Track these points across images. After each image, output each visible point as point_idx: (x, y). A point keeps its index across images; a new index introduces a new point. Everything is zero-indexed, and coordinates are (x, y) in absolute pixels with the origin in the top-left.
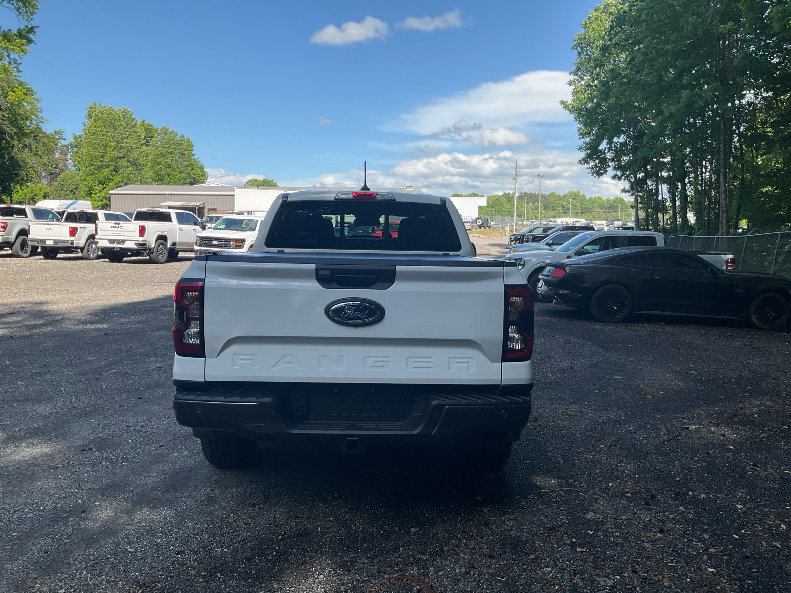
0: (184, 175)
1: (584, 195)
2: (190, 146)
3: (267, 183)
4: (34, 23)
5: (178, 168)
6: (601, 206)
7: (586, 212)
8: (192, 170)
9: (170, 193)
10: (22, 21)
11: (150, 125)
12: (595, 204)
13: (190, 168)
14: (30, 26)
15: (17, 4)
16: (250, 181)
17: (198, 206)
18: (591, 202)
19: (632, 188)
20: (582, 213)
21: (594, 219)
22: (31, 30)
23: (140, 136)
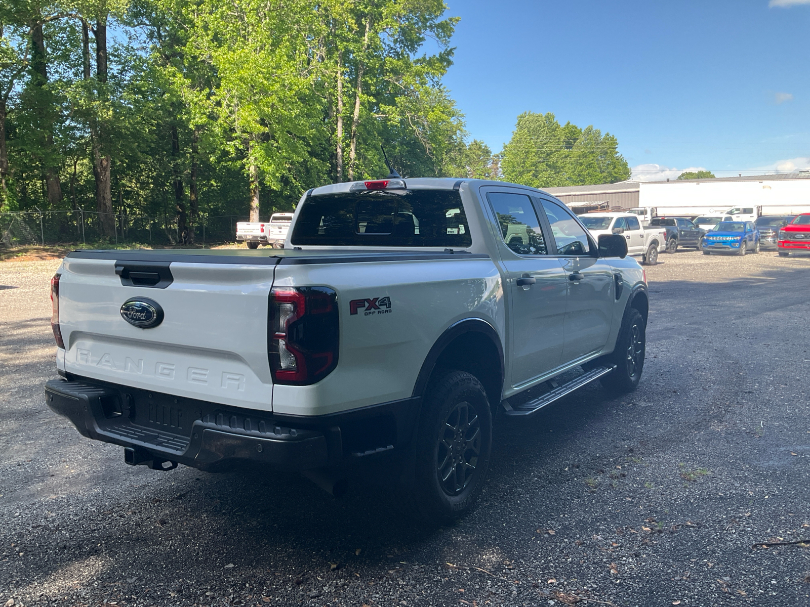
0: (605, 174)
2: (612, 143)
3: (702, 175)
4: (451, 46)
5: (599, 168)
8: (613, 169)
9: (574, 193)
10: (441, 46)
11: (574, 126)
13: (611, 167)
14: (449, 49)
15: (437, 31)
16: (683, 175)
17: (600, 205)
22: (450, 52)
23: (559, 139)
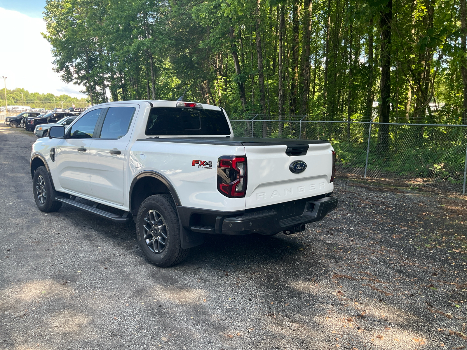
1: (27, 91)
6: (40, 99)
7: (30, 102)
12: (36, 97)
18: (32, 96)
19: (88, 91)
20: (27, 103)
21: (36, 107)
